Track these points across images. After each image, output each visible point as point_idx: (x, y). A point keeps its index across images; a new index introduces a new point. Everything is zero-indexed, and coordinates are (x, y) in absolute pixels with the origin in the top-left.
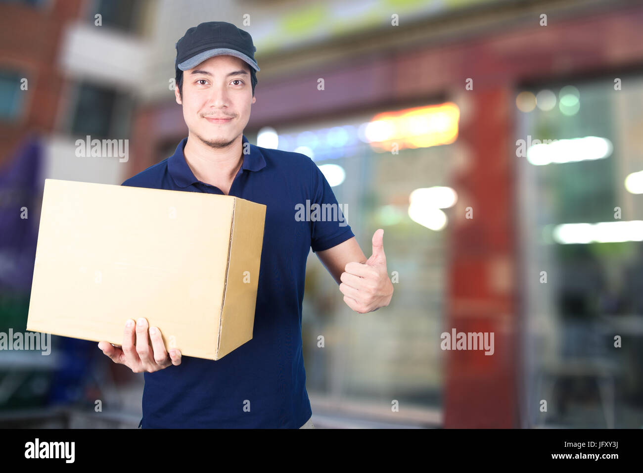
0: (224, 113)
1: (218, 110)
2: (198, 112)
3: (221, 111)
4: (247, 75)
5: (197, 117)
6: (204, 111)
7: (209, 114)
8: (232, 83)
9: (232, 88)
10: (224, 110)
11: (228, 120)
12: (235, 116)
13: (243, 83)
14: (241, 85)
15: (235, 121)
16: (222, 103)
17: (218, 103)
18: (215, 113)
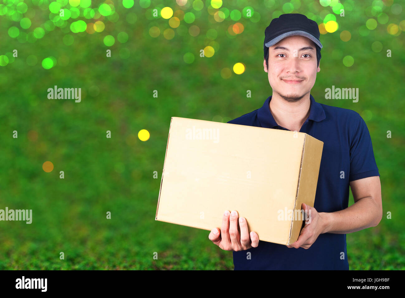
0: (297, 76)
1: (292, 75)
2: (278, 76)
3: (294, 75)
4: (313, 50)
5: (278, 80)
6: (283, 75)
7: (285, 77)
8: (303, 56)
9: (303, 60)
10: (296, 74)
11: (300, 81)
12: (304, 79)
13: (311, 56)
14: (309, 57)
15: (304, 82)
16: (295, 70)
17: (293, 70)
18: (290, 76)
